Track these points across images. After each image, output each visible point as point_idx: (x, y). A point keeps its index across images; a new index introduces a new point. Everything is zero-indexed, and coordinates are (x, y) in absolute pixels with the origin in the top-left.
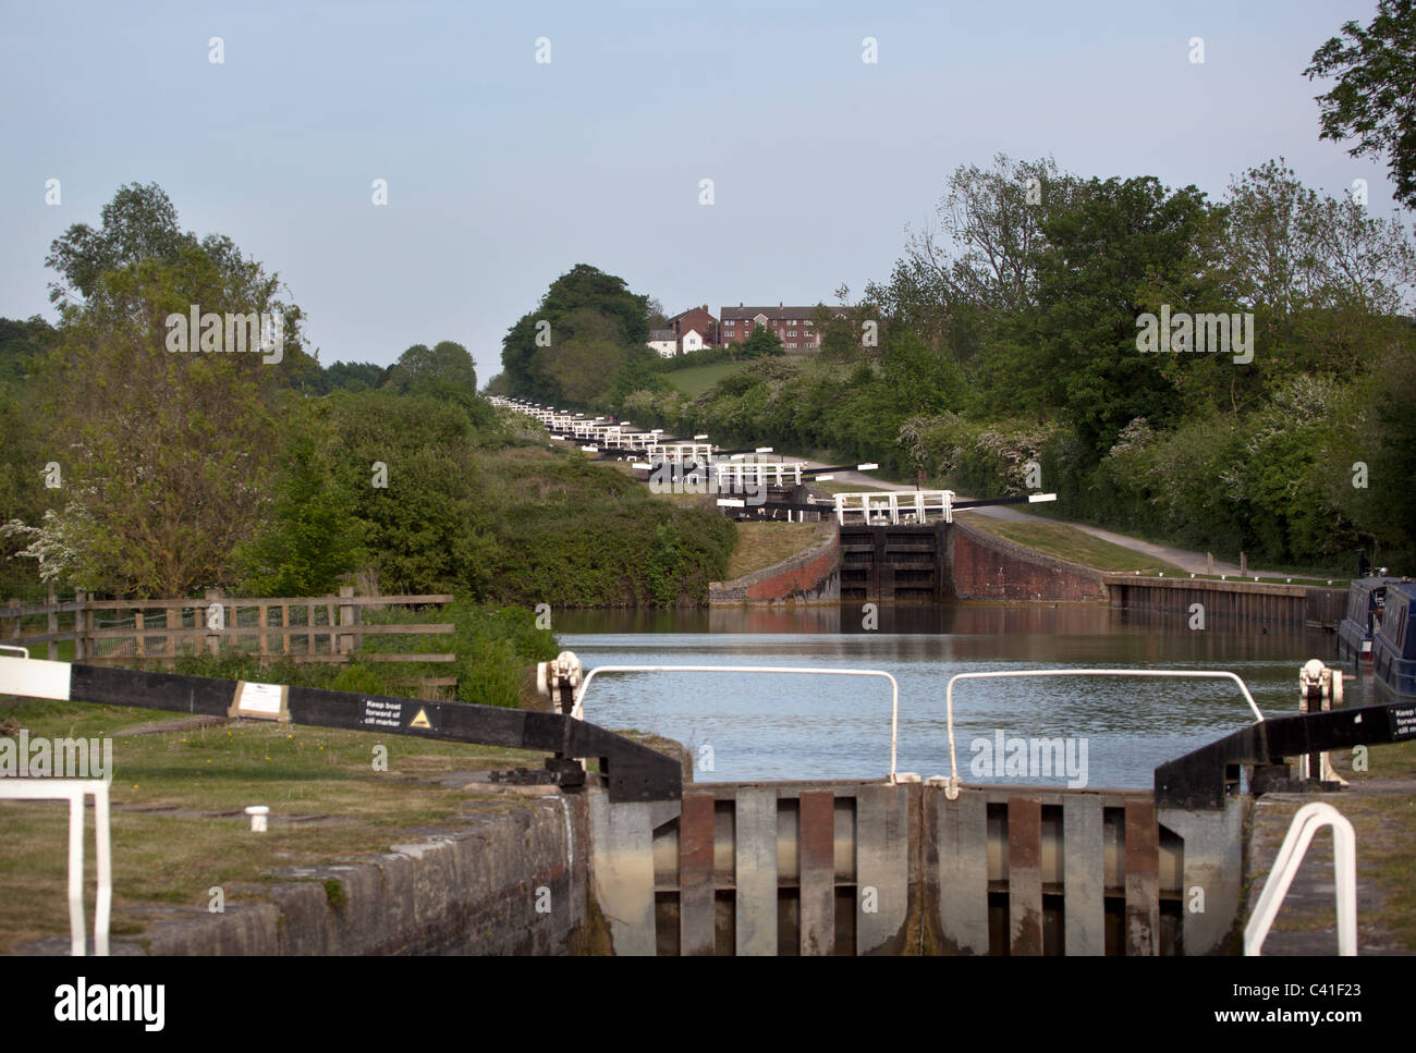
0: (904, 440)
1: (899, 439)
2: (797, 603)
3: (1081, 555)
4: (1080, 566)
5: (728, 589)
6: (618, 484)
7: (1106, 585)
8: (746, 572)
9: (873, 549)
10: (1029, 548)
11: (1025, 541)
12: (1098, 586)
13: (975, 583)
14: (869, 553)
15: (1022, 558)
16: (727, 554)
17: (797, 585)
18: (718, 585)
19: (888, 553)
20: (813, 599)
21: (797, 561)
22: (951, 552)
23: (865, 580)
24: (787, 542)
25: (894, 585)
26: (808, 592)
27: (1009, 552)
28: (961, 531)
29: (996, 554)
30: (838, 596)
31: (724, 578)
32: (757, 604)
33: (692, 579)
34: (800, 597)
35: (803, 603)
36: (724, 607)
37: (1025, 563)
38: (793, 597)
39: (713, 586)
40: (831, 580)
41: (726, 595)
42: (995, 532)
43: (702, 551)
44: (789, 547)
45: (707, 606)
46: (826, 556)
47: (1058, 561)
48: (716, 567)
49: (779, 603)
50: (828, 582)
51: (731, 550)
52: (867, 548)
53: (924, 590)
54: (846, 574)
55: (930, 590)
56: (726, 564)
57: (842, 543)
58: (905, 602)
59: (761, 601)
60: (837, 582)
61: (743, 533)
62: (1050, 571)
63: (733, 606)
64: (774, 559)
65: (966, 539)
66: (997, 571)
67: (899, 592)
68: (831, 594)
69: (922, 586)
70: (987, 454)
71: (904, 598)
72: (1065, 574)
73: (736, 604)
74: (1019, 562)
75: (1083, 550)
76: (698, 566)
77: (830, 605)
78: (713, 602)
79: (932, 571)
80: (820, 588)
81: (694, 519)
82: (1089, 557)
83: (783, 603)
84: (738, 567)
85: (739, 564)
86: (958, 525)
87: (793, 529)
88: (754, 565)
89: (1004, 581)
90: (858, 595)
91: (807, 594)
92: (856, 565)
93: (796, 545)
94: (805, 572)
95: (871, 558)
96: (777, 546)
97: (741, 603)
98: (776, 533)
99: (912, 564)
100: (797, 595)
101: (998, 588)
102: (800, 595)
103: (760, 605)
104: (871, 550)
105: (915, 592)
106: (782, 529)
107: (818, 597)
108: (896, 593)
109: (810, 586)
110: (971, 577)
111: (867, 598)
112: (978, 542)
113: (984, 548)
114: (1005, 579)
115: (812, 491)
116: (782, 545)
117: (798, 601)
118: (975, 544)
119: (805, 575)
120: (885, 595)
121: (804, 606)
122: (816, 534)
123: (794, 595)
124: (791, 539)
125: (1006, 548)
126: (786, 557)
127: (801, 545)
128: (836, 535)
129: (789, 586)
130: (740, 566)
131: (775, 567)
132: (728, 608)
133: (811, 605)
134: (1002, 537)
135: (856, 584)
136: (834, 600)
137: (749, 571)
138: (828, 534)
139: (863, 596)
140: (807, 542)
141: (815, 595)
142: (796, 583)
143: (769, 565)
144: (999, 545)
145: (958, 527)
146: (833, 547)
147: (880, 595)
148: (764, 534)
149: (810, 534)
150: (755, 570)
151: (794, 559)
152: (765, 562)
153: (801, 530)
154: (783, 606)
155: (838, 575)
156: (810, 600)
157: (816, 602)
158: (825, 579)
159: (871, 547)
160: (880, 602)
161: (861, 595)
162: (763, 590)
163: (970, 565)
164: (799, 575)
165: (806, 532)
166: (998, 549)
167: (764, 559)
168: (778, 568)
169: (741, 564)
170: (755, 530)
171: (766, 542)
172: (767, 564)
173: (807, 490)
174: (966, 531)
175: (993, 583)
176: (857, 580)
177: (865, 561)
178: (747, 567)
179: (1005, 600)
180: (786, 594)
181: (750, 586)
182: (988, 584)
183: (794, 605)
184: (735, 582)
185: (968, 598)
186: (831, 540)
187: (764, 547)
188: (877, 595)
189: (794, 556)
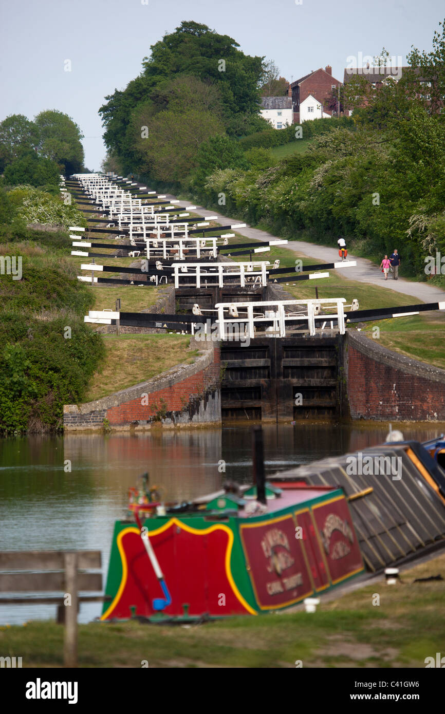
1: (409, 231)
2: (165, 426)
5: (84, 411)
6: (61, 289)
8: (107, 393)
9: (269, 364)
10: (426, 362)
11: (424, 354)
13: (367, 401)
14: (264, 368)
15: (417, 374)
16: (89, 373)
17: (165, 407)
18: (74, 408)
19: (286, 368)
20: (184, 421)
21: (164, 379)
22: (346, 368)
23: (260, 398)
24: (158, 359)
25: (292, 403)
26: (178, 414)
27: (402, 367)
28: (354, 343)
29: (389, 370)
30: (218, 418)
31: (80, 400)
32: (118, 428)
33: (43, 402)
34: (169, 420)
35: (172, 426)
36: (81, 432)
37: (420, 379)
38: (159, 420)
39: (69, 409)
40: (206, 399)
41: (82, 418)
42: (392, 343)
43: (56, 370)
44: (158, 365)
45: (62, 432)
46: (200, 373)
48: (71, 388)
49: (144, 429)
50: (202, 402)
51: (94, 369)
52: (261, 362)
53: (325, 408)
54: (227, 391)
55: (332, 409)
56: (86, 383)
57: (222, 358)
58: (305, 422)
59: (120, 425)
60: (218, 400)
61: (110, 350)
63: (88, 432)
64: (141, 377)
65: (358, 352)
66: (390, 388)
67: (298, 411)
68: (207, 417)
69: (323, 405)
71: (304, 418)
73: (94, 428)
74: (413, 377)
76: (52, 387)
77: (206, 428)
78: (68, 427)
79: (333, 388)
80: (193, 409)
81: (53, 334)
83: (148, 427)
84: (100, 387)
85: (100, 383)
86: (351, 337)
87: (166, 343)
88: (117, 384)
89: (398, 399)
90: (252, 415)
91: (177, 416)
92: (249, 381)
93: (167, 362)
94: (174, 392)
95: (267, 373)
96: (146, 363)
97: (100, 427)
98: (148, 349)
99: (312, 380)
100: (164, 418)
101: (392, 407)
102: (168, 417)
103: (121, 429)
104: (266, 365)
105: (316, 411)
106: (154, 344)
107: (191, 419)
108: (294, 412)
109: (181, 407)
110: (364, 394)
111: (262, 418)
112: (370, 356)
113: (376, 362)
114: (399, 396)
115: (277, 294)
116: (152, 362)
117: (166, 423)
118: (367, 358)
119: (175, 395)
120: (284, 415)
121: (174, 430)
122: (191, 349)
123: (161, 417)
124: (162, 355)
125: (400, 362)
126: (153, 376)
127: (173, 362)
128: (215, 349)
129: (156, 408)
130: (102, 386)
131: (139, 387)
132: (86, 434)
133: (182, 429)
134: (398, 349)
135: (251, 403)
136: (212, 422)
137: (111, 391)
138: (203, 349)
139: (258, 416)
140: (180, 358)
141: (186, 416)
142: (163, 404)
143: (133, 385)
144: (392, 359)
145: (350, 339)
146: (209, 363)
147: (277, 414)
148: (133, 350)
149: (185, 349)
150: (117, 391)
151: (162, 377)
152: (130, 381)
153: (175, 345)
154: (148, 430)
155: (216, 393)
156: (180, 422)
157: (188, 425)
158: (200, 399)
159: (266, 361)
160: (277, 422)
161: (256, 415)
162: (124, 413)
163: (363, 381)
164: (166, 394)
165: (180, 347)
166: (391, 363)
167: (130, 378)
168: (142, 388)
169: (103, 384)
170: (125, 345)
171: (135, 359)
172: (132, 383)
173: (272, 292)
174: (359, 343)
175: (387, 401)
176: (251, 398)
177: (260, 377)
178: (109, 387)
179: (399, 419)
180: (151, 417)
181: (110, 409)
182: (381, 403)
183: (162, 430)
184: (93, 405)
185: (362, 417)
186: (207, 356)
187: (132, 365)
188: (274, 415)
189: (162, 374)
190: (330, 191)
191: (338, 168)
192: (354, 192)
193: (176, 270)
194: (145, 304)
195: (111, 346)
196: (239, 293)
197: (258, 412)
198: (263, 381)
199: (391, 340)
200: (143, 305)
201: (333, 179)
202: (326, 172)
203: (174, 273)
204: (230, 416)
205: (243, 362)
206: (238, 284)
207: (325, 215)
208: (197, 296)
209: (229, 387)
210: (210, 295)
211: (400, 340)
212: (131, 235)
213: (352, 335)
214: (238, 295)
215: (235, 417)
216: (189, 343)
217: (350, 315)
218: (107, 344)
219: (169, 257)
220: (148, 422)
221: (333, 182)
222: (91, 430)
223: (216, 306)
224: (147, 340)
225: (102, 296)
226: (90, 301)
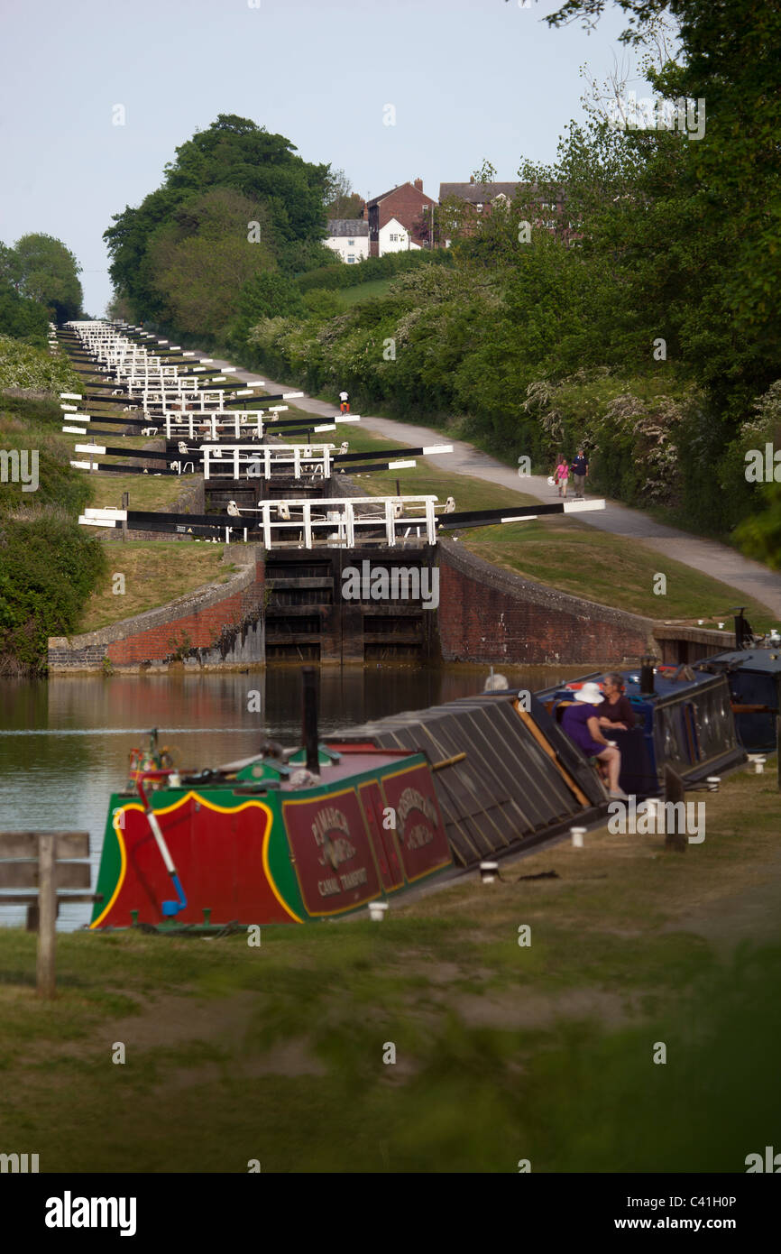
0: (533, 407)
1: (526, 405)
2: (187, 668)
3: (624, 594)
4: (620, 611)
5: (77, 646)
7: (658, 640)
8: (109, 622)
9: (332, 585)
10: (545, 584)
11: (542, 572)
12: (645, 642)
13: (465, 637)
14: (325, 590)
15: (533, 600)
16: (84, 594)
17: (187, 641)
18: (62, 641)
20: (214, 662)
21: (188, 604)
23: (319, 631)
24: (180, 575)
25: (362, 638)
26: (205, 651)
27: (513, 590)
28: (448, 556)
29: (495, 594)
30: (260, 658)
31: (72, 631)
32: (123, 670)
33: (20, 633)
34: (193, 660)
35: (198, 668)
36: (72, 674)
37: (537, 607)
38: (180, 659)
39: (55, 643)
40: (245, 632)
41: (74, 656)
42: (499, 558)
43: (39, 589)
44: (180, 582)
45: (45, 674)
46: (237, 596)
47: (585, 603)
48: (59, 614)
49: (159, 668)
50: (239, 636)
51: (91, 588)
53: (408, 645)
54: (274, 621)
55: (417, 647)
56: (80, 608)
57: (267, 575)
58: (380, 665)
59: (126, 665)
60: (259, 636)
61: (114, 562)
62: (574, 619)
63: (85, 674)
64: (156, 601)
65: (453, 569)
66: (496, 619)
67: (370, 649)
68: (246, 655)
69: (406, 641)
70: (617, 430)
71: (379, 659)
72: (595, 624)
73: (89, 669)
74: (527, 605)
75: (630, 586)
76: (32, 612)
77: (245, 672)
78: (55, 668)
79: (419, 618)
80: (226, 645)
81: (34, 539)
82: (638, 597)
83: (165, 669)
84: (99, 613)
85: (100, 608)
86: (445, 551)
87: (191, 554)
88: (122, 610)
89: (506, 634)
90: (307, 654)
91: (204, 654)
92: (304, 608)
93: (192, 580)
94: (200, 621)
95: (329, 597)
96: (162, 580)
97: (98, 668)
98: (166, 561)
99: (390, 607)
100: (186, 656)
101: (498, 644)
102: (192, 656)
103: (127, 672)
104: (327, 586)
105: (395, 649)
106: (174, 555)
107: (223, 659)
108: (365, 651)
109: (209, 642)
110: (461, 627)
111: (321, 659)
112: (470, 575)
113: (478, 583)
114: (508, 631)
115: (344, 488)
116: (170, 580)
117: (190, 664)
118: (466, 578)
119: (201, 625)
120: (350, 654)
121: (200, 673)
122: (225, 562)
123: (182, 656)
124: (186, 571)
125: (509, 583)
126: (172, 599)
127: (198, 581)
128: (258, 563)
129: (175, 642)
130: (101, 611)
131: (153, 614)
132: (77, 677)
133: (211, 672)
134: (507, 566)
135: (304, 638)
136: (252, 663)
137: (114, 619)
138: (243, 563)
139: (316, 656)
140: (209, 575)
141: (217, 655)
142: (185, 638)
143: (144, 611)
144: (499, 579)
145: (443, 551)
146: (249, 582)
147: (342, 654)
148: (145, 562)
149: (216, 563)
150: (123, 619)
151: (185, 601)
152: (141, 606)
153: (202, 557)
154: (163, 673)
155: (259, 623)
156: (209, 663)
157: (220, 667)
158: (236, 631)
159: (327, 581)
160: (342, 665)
161: (313, 654)
162: (132, 649)
163: (459, 609)
164: (190, 625)
165: (210, 560)
166: (498, 585)
167: (140, 601)
168: (156, 615)
169: (103, 609)
170: (134, 556)
171: (147, 576)
172: (142, 609)
173: (338, 487)
174: (456, 557)
175: (491, 636)
176: (306, 631)
177: (319, 602)
178: (112, 614)
179: (507, 662)
180: (168, 655)
181: (112, 643)
182: (484, 639)
183: (183, 673)
184: (89, 637)
185: (457, 659)
186: (246, 572)
187: (142, 583)
188: (338, 654)
189: (185, 597)
190: (419, 349)
191: (429, 318)
192: (452, 350)
193: (207, 455)
194: (162, 501)
195: (114, 557)
196: (292, 487)
197: (316, 650)
198: (322, 608)
199: (499, 554)
200: (159, 502)
201: (423, 332)
202: (414, 323)
203: (203, 458)
204: (277, 656)
205: (296, 582)
206: (291, 474)
207: (412, 383)
208: (234, 490)
209: (276, 615)
210: (253, 489)
211: (510, 554)
212: (145, 406)
213: (445, 547)
214: (291, 489)
215: (283, 656)
216: (223, 555)
217: (443, 518)
218: (109, 555)
219: (197, 436)
220: (164, 662)
221: (423, 337)
222: (86, 672)
223: (260, 504)
224: (165, 550)
225: (104, 488)
226: (87, 495)
